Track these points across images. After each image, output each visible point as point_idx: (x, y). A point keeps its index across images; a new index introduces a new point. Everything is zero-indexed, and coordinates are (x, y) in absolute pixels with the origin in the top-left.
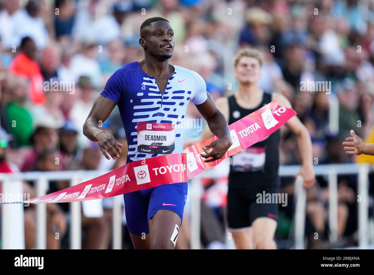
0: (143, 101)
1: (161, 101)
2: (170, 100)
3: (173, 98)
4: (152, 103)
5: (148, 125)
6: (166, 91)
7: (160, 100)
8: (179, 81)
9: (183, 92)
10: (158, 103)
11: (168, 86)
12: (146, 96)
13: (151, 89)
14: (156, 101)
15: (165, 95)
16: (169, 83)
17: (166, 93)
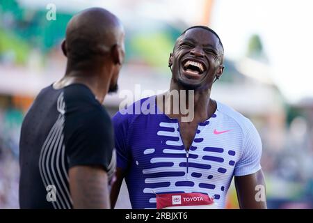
0: (154, 161)
1: (186, 161)
2: (199, 161)
3: (205, 158)
4: (171, 164)
5: (174, 197)
6: (194, 144)
7: (184, 160)
8: (215, 132)
9: (221, 150)
10: (182, 165)
11: (197, 136)
12: (159, 154)
13: (169, 143)
14: (177, 161)
15: (191, 152)
16: (199, 132)
17: (194, 148)
